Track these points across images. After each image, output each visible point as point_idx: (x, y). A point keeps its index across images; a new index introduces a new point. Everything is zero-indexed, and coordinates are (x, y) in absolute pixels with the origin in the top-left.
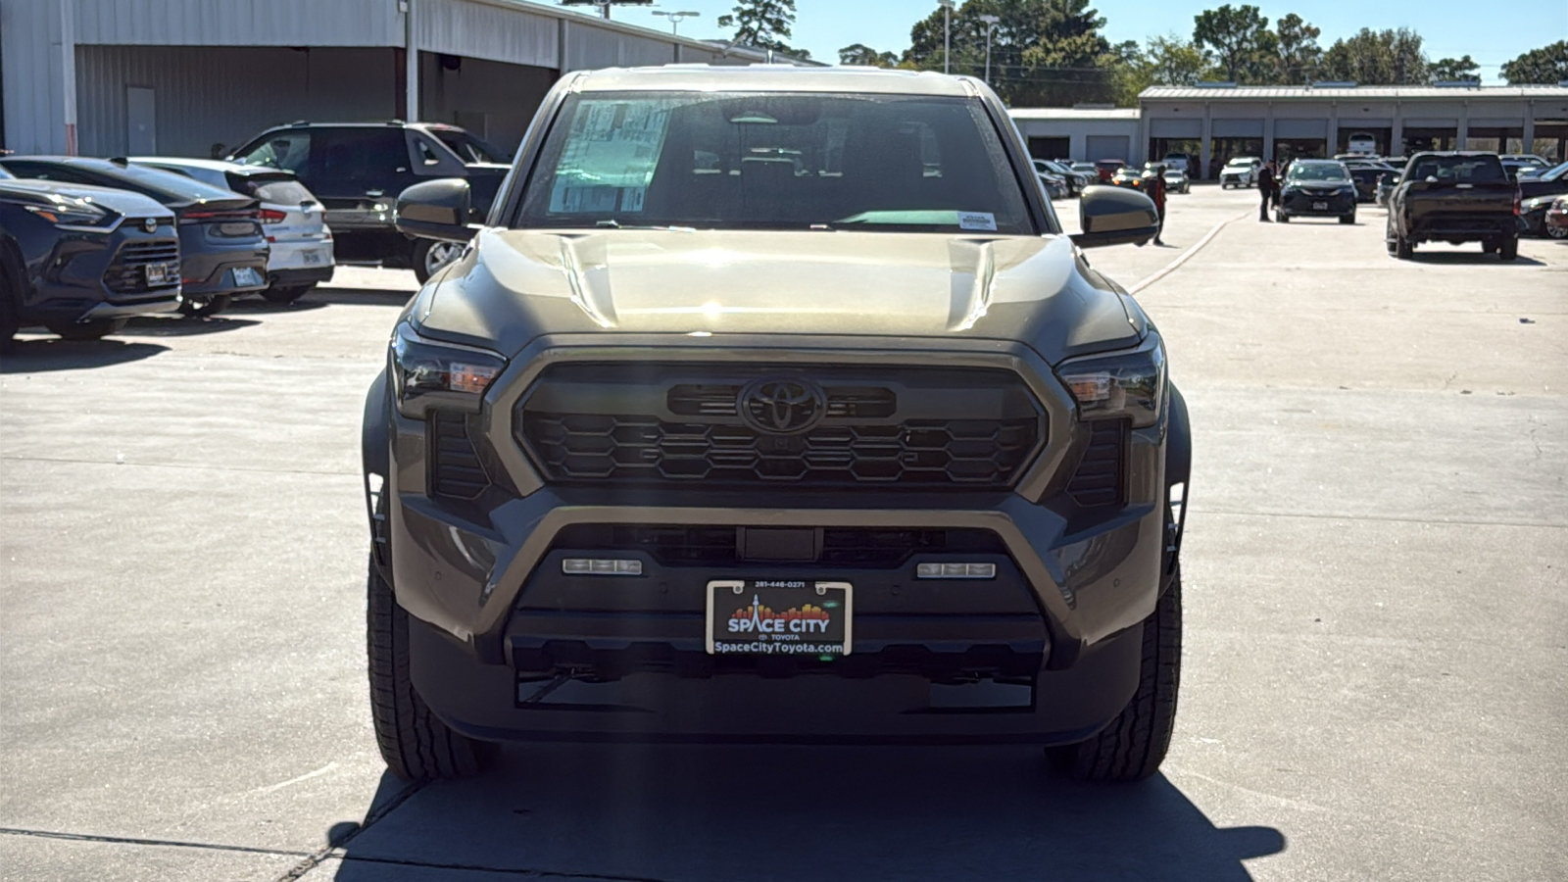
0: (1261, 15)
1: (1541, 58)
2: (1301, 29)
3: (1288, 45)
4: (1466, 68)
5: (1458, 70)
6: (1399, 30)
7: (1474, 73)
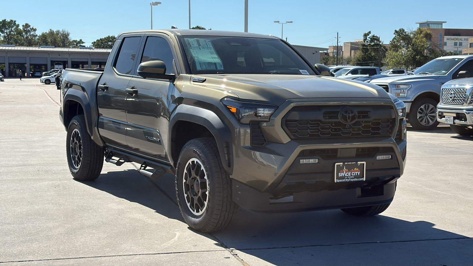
0: (17, 23)
1: (103, 41)
2: (30, 28)
3: (26, 33)
4: (81, 43)
5: (78, 44)
6: (63, 30)
7: (83, 45)
